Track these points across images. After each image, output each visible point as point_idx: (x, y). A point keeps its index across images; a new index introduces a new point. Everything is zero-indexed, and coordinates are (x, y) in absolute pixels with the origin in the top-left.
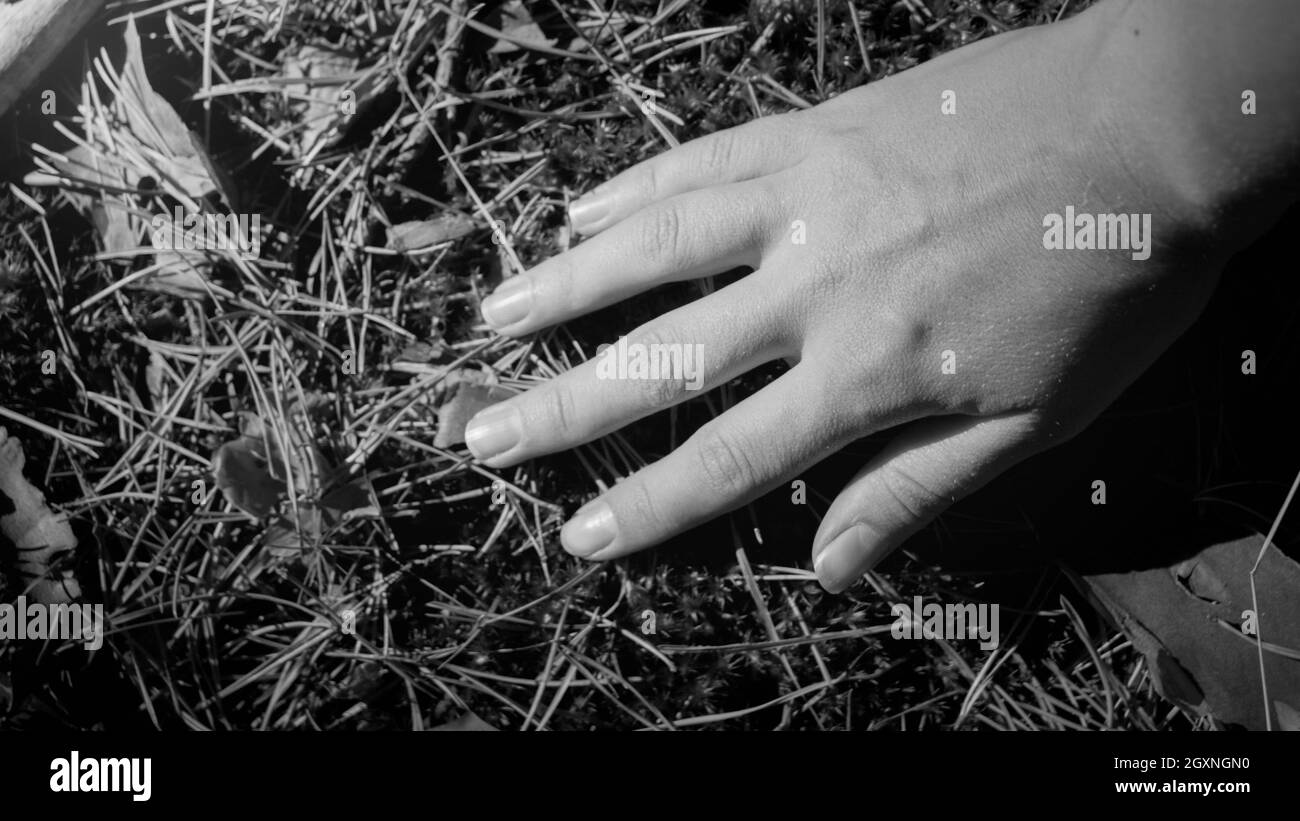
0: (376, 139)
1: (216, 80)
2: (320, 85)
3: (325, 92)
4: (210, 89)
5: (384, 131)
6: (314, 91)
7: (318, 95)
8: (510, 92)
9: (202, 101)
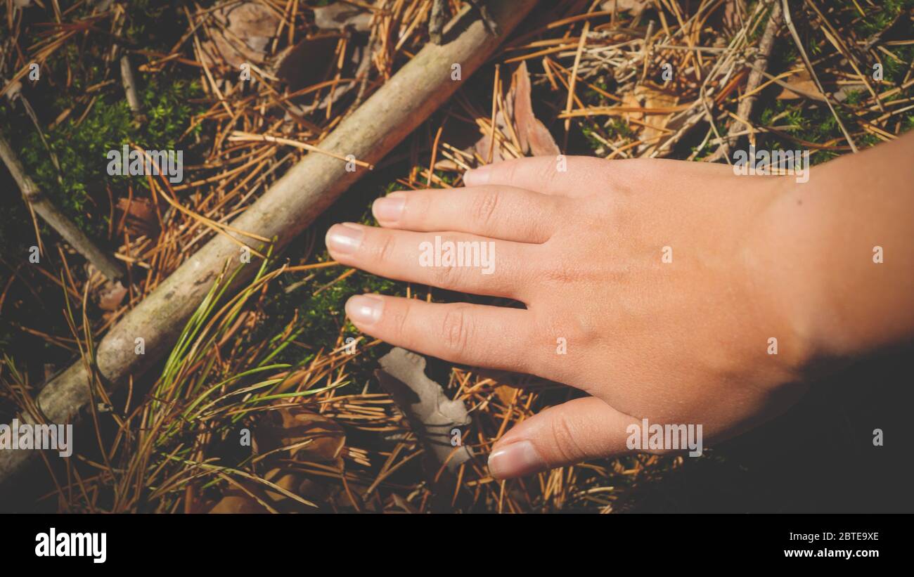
0: (695, 153)
1: (575, 106)
2: (652, 114)
3: (656, 119)
4: (571, 112)
5: (700, 148)
6: (648, 118)
7: (651, 121)
8: (794, 127)
9: (564, 119)
